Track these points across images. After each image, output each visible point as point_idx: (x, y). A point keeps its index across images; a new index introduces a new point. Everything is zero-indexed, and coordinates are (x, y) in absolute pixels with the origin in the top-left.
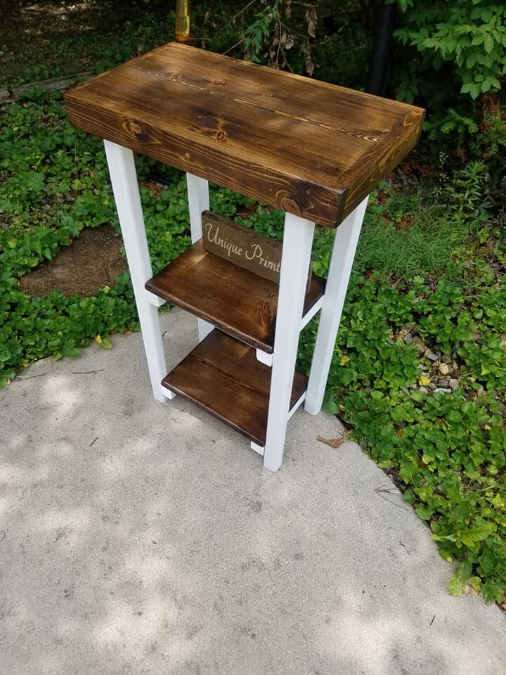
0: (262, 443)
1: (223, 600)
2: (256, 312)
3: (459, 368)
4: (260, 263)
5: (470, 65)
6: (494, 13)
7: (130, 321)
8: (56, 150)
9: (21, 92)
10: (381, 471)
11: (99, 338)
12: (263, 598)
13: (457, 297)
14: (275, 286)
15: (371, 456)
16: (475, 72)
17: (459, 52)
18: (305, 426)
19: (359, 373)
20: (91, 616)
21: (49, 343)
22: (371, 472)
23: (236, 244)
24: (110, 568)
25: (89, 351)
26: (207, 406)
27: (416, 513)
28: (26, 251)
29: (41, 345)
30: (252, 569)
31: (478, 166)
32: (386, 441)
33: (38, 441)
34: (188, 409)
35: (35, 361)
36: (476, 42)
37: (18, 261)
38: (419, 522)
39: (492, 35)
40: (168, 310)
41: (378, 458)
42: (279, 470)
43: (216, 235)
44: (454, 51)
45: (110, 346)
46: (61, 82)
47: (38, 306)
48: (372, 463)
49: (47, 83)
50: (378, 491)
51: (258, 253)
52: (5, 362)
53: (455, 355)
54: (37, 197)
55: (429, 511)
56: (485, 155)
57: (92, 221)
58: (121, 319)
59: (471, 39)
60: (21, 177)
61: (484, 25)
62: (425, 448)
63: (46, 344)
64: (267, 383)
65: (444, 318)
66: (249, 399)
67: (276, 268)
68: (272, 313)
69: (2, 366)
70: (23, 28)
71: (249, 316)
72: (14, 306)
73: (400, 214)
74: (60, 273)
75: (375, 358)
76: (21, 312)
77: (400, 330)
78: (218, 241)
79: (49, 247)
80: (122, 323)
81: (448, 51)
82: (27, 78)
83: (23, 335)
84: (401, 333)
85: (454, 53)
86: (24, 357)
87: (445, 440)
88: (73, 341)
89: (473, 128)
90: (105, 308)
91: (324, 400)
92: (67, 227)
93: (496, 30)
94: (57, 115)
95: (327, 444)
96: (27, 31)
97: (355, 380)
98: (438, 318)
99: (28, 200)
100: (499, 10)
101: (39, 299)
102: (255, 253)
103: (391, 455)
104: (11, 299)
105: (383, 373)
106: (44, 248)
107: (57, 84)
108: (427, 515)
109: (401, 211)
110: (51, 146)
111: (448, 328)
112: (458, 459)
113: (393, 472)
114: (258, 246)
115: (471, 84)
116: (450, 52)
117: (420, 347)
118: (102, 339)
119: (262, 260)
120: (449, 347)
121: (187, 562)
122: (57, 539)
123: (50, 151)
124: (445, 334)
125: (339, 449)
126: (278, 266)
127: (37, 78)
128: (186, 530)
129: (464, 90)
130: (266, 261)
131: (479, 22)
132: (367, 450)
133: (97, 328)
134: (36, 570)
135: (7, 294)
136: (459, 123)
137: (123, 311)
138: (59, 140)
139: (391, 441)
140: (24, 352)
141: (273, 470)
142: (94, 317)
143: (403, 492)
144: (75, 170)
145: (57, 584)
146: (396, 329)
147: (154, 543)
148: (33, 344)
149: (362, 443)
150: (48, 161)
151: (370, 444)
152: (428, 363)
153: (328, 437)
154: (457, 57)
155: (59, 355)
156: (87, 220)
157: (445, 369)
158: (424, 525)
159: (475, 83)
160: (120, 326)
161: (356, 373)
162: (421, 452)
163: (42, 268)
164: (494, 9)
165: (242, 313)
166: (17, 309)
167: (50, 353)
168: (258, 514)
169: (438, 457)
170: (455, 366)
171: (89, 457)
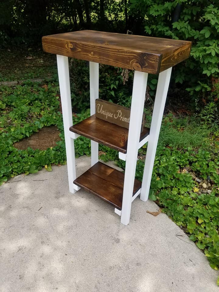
0: (120, 209)
1: (99, 284)
2: (118, 138)
3: (211, 186)
4: (121, 119)
5: (206, 62)
6: (214, 42)
7: (61, 159)
8: (35, 100)
9: (22, 82)
10: (178, 227)
11: (46, 166)
12: (120, 284)
13: (207, 155)
14: (127, 130)
15: (173, 220)
16: (208, 66)
17: (201, 57)
18: (141, 206)
19: (165, 184)
20: (31, 288)
21: (24, 167)
22: (174, 227)
23: (110, 112)
24: (43, 266)
25: (41, 172)
26: (94, 192)
27: (197, 246)
28: (18, 133)
29: (20, 168)
30: (115, 269)
31: (212, 104)
32: (179, 213)
33: (14, 208)
34: (85, 197)
35: (17, 175)
36: (208, 52)
37: (14, 136)
38: (199, 250)
39: (214, 50)
40: (78, 157)
41: (176, 221)
42: (128, 224)
43: (101, 109)
44: (199, 56)
45: (51, 170)
46: (39, 80)
47: (21, 153)
48: (174, 223)
49: (34, 80)
50: (177, 235)
51: (120, 114)
52: (3, 174)
53: (209, 180)
54: (25, 115)
55: (203, 245)
56: (215, 100)
57: (47, 124)
58: (57, 159)
59: (206, 52)
60: (19, 108)
61: (210, 46)
62: (199, 216)
63: (23, 168)
64: (122, 183)
65: (203, 163)
66: (114, 190)
67: (128, 121)
68: (126, 139)
69: (2, 176)
70: (25, 64)
71: (116, 139)
72: (10, 152)
73: (179, 126)
74: (32, 142)
75: (172, 179)
76: (13, 155)
77: (183, 169)
78: (102, 112)
79: (28, 131)
80: (57, 160)
81: (197, 56)
82: (26, 78)
83: (13, 164)
84: (184, 170)
85: (199, 57)
86: (12, 173)
87: (208, 213)
88: (35, 166)
89: (209, 89)
90: (50, 154)
91: (149, 194)
92: (37, 125)
93: (216, 48)
94: (37, 90)
95: (151, 214)
96: (27, 65)
97: (164, 187)
98: (200, 163)
99: (21, 116)
100: (216, 42)
101: (21, 151)
102: (118, 114)
103: (182, 220)
104: (9, 150)
105: (176, 185)
106: (26, 132)
107: (38, 80)
108: (203, 247)
109: (180, 125)
110: (33, 99)
111: (205, 167)
112: (215, 223)
113: (184, 228)
114: (120, 111)
115: (207, 71)
116: (198, 56)
117: (193, 176)
118: (48, 166)
119: (121, 117)
120: (206, 176)
121: (82, 264)
122: (18, 251)
123: (33, 101)
124: (204, 169)
125: (157, 217)
126: (129, 119)
127: (30, 78)
128: (82, 250)
129: (204, 72)
130: (123, 118)
131: (209, 45)
132: (171, 217)
133: (46, 163)
134: (6, 265)
135: (8, 148)
136: (203, 87)
137: (58, 155)
138: (36, 97)
139: (182, 213)
140: (12, 171)
141: (126, 225)
142: (45, 157)
143: (189, 237)
144: (42, 107)
145: (16, 272)
146: (181, 169)
147: (66, 255)
148: (17, 167)
149: (169, 214)
150: (31, 104)
151: (172, 214)
152: (197, 183)
153: (151, 211)
154: (201, 58)
155: (28, 173)
156: (45, 123)
157: (205, 185)
158: (201, 252)
159: (209, 70)
160: (56, 162)
161: (164, 184)
162: (197, 218)
163: (25, 140)
164: (214, 41)
165: (113, 138)
166: (11, 153)
167: (24, 172)
168: (118, 244)
169: (206, 221)
170: (210, 185)
171: (37, 215)
